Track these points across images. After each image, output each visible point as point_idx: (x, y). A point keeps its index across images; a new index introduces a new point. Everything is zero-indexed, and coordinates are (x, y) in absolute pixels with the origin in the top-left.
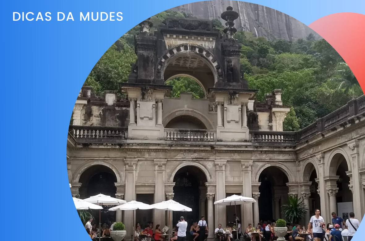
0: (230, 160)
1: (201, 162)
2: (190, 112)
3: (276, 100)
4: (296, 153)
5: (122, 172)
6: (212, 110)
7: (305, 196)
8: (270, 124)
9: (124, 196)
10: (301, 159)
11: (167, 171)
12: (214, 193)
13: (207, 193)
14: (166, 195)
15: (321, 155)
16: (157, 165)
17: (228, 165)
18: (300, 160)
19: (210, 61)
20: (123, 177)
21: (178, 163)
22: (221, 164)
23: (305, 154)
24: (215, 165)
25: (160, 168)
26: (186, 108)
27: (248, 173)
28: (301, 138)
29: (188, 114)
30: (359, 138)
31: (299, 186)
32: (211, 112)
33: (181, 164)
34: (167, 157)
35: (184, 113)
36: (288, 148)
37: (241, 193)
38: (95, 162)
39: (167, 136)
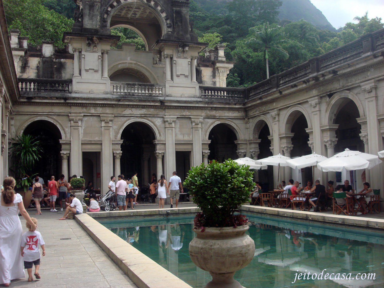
0: (179, 116)
1: (150, 119)
2: (133, 65)
3: (219, 55)
4: (246, 110)
5: (66, 128)
6: (157, 63)
7: (254, 154)
8: (214, 80)
9: (69, 154)
10: (251, 117)
11: (114, 128)
12: (163, 152)
13: (157, 152)
14: (113, 154)
15: (276, 112)
16: (104, 121)
17: (177, 121)
18: (249, 117)
19: (159, 11)
20: (68, 133)
21: (125, 119)
22: (171, 121)
23: (256, 112)
24: (165, 122)
25: (107, 124)
26: (129, 60)
27: (198, 130)
28: (251, 95)
29: (131, 67)
30: (321, 96)
31: (248, 144)
32: (155, 66)
33: (128, 120)
34: (114, 113)
35: (127, 66)
36: (238, 105)
37: (191, 151)
38: (39, 117)
39: (114, 90)
